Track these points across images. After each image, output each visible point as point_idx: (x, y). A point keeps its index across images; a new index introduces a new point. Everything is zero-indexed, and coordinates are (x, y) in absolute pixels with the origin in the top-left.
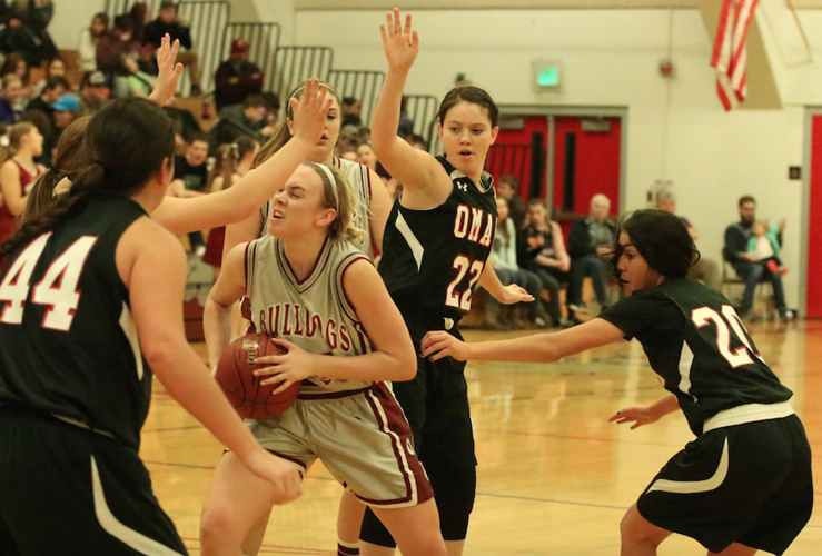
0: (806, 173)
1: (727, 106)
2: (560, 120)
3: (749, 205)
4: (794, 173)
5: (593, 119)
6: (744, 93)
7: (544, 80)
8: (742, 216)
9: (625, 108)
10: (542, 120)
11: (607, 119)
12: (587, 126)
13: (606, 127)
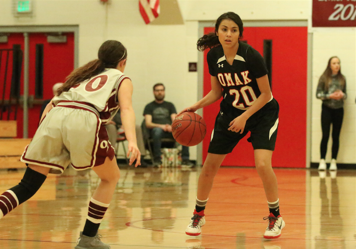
0: (201, 67)
1: (147, 21)
2: (32, 35)
3: (160, 88)
4: (193, 67)
5: (55, 34)
6: (158, 11)
7: (20, 9)
8: (156, 97)
9: (77, 26)
10: (20, 35)
11: (64, 34)
12: (50, 39)
13: (64, 39)
